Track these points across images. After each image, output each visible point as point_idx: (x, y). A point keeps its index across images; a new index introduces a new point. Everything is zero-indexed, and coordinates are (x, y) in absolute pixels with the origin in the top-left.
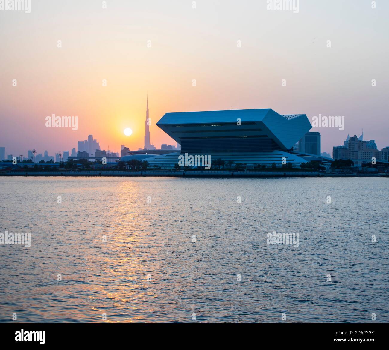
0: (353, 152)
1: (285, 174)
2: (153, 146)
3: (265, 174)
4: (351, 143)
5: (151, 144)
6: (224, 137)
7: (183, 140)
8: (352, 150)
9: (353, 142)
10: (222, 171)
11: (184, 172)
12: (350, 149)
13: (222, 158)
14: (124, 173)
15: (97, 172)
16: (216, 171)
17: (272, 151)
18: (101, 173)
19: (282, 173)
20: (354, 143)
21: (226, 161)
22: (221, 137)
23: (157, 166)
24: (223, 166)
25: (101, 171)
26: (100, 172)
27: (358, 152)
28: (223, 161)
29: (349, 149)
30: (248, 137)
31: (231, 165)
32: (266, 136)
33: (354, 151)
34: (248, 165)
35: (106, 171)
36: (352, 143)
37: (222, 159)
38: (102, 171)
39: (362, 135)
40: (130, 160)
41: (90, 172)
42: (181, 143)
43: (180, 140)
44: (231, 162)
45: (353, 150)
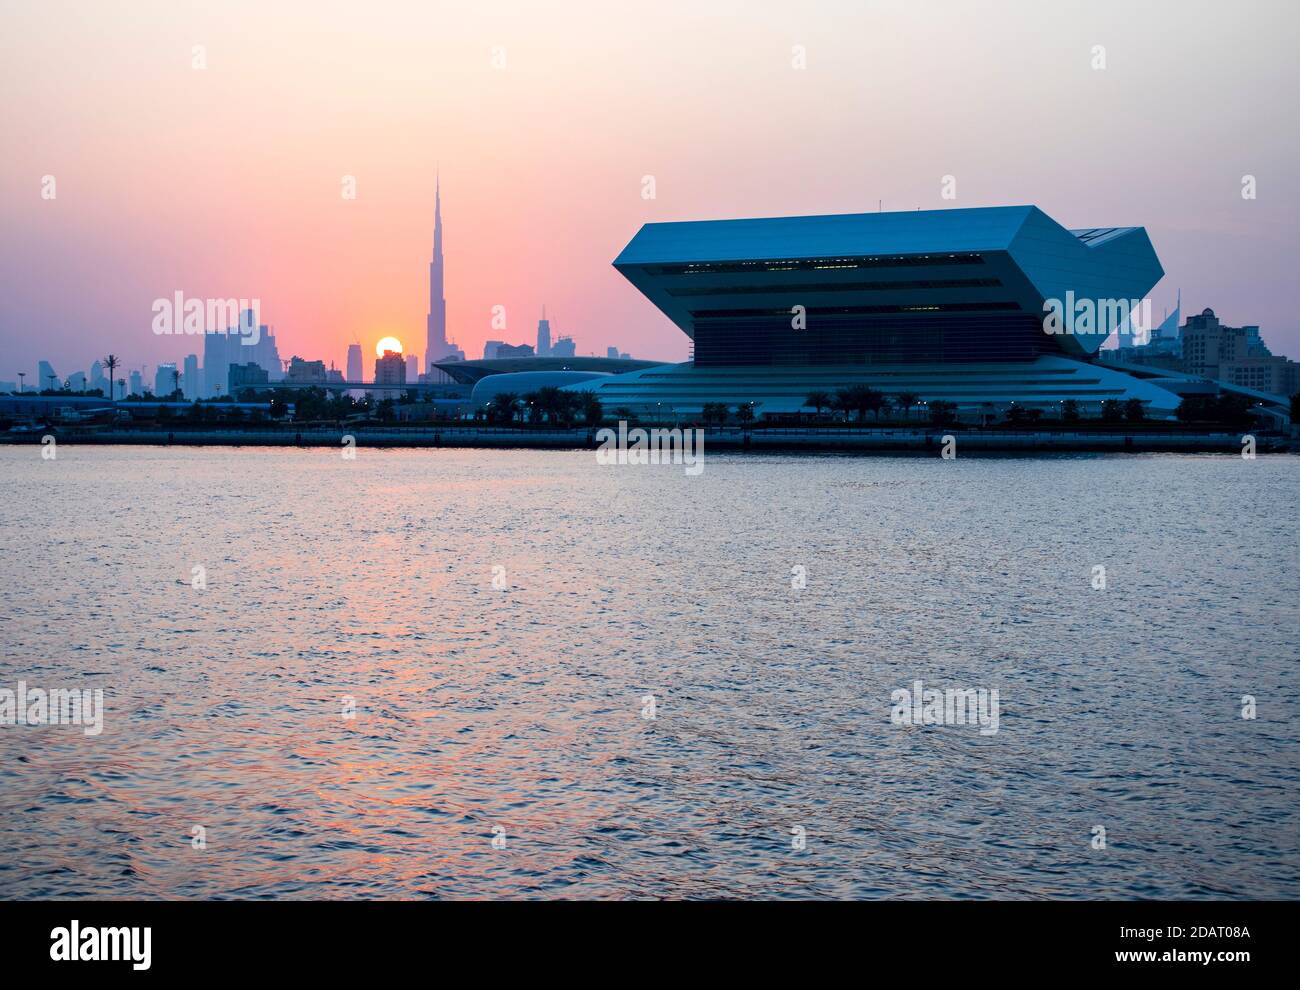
0: (1199, 369)
1: (1129, 442)
2: (454, 346)
3: (1051, 441)
4: (1192, 337)
5: (450, 343)
6: (853, 310)
7: (702, 319)
8: (1194, 361)
9: (1199, 332)
10: (890, 431)
11: (748, 434)
12: (1189, 357)
13: (873, 384)
14: (518, 436)
15: (424, 432)
16: (868, 430)
17: (1032, 360)
18: (442, 436)
19: (1119, 438)
20: (1203, 337)
21: (887, 394)
22: (840, 310)
23: (628, 410)
24: (877, 411)
25: (439, 429)
26: (436, 432)
27: (1217, 366)
28: (879, 395)
29: (1185, 359)
30: (944, 307)
31: (907, 409)
32: (1014, 306)
33: (1203, 365)
34: (961, 408)
35: (458, 429)
36: (1197, 338)
37: (873, 389)
38: (444, 429)
39: (1178, 310)
40: (536, 389)
41: (400, 432)
42: (696, 330)
43: (693, 322)
44: (908, 400)
45: (1200, 361)
